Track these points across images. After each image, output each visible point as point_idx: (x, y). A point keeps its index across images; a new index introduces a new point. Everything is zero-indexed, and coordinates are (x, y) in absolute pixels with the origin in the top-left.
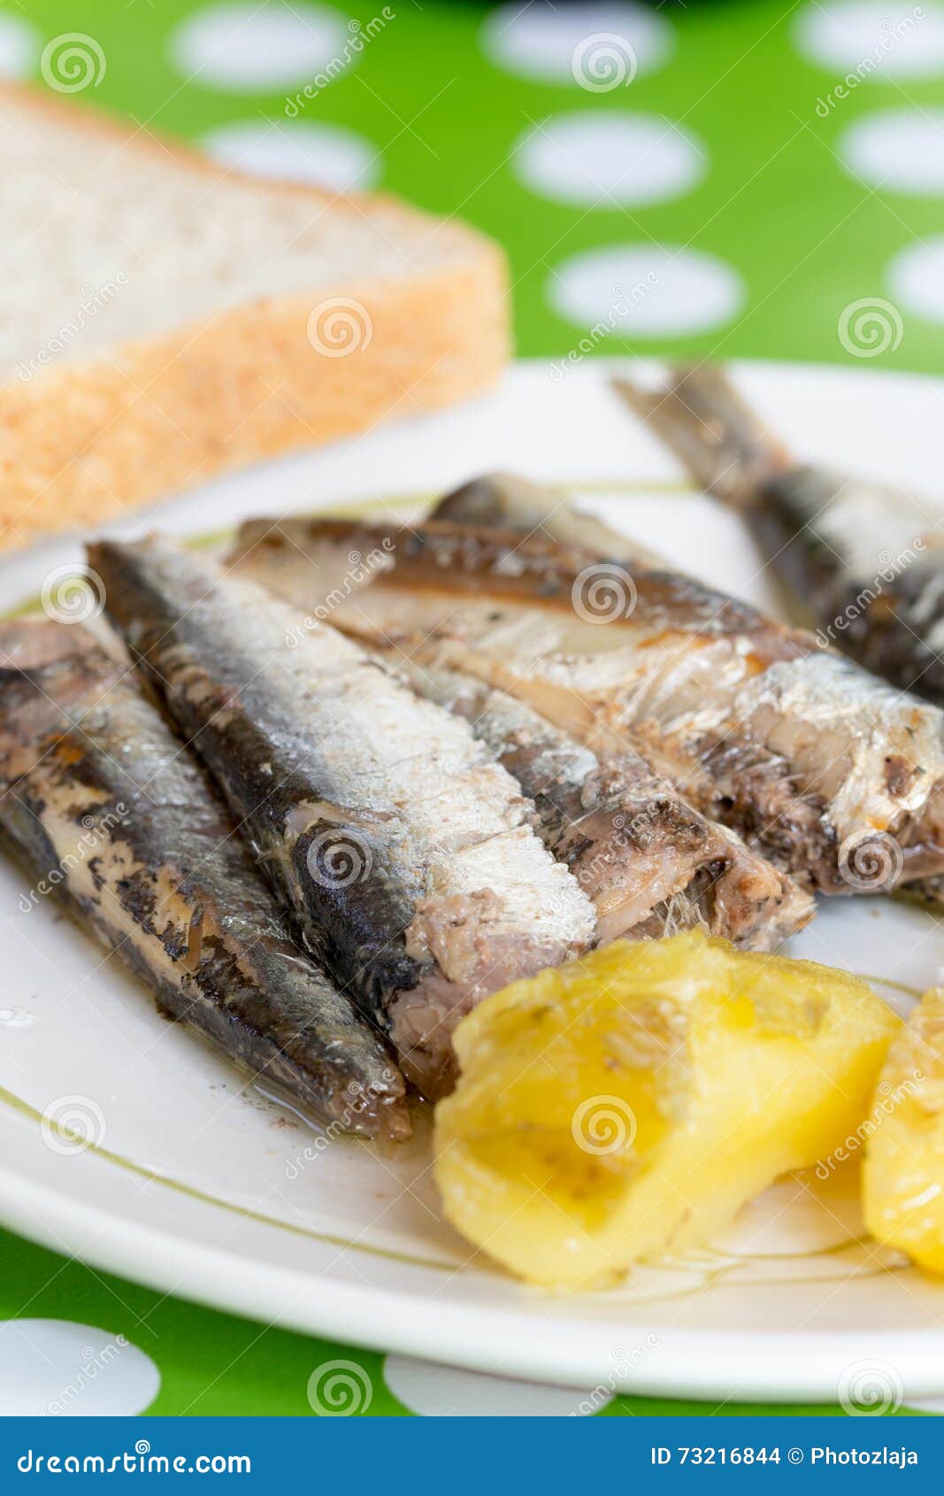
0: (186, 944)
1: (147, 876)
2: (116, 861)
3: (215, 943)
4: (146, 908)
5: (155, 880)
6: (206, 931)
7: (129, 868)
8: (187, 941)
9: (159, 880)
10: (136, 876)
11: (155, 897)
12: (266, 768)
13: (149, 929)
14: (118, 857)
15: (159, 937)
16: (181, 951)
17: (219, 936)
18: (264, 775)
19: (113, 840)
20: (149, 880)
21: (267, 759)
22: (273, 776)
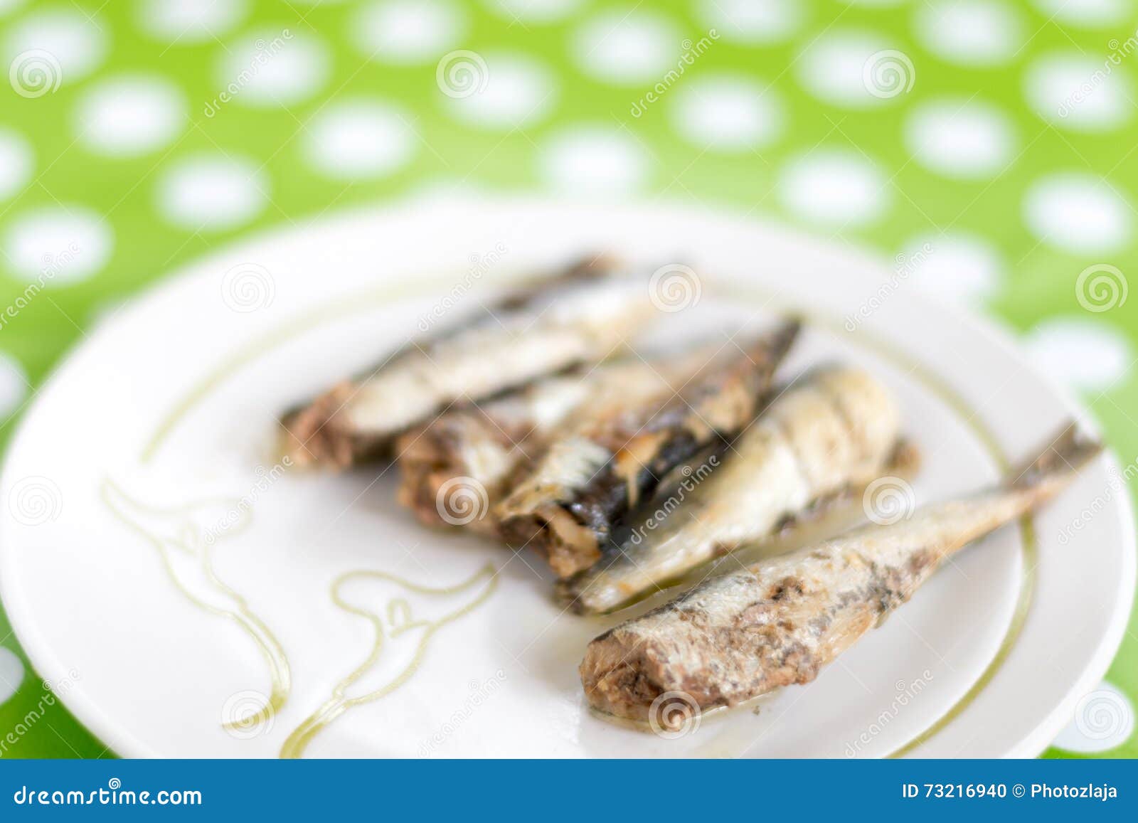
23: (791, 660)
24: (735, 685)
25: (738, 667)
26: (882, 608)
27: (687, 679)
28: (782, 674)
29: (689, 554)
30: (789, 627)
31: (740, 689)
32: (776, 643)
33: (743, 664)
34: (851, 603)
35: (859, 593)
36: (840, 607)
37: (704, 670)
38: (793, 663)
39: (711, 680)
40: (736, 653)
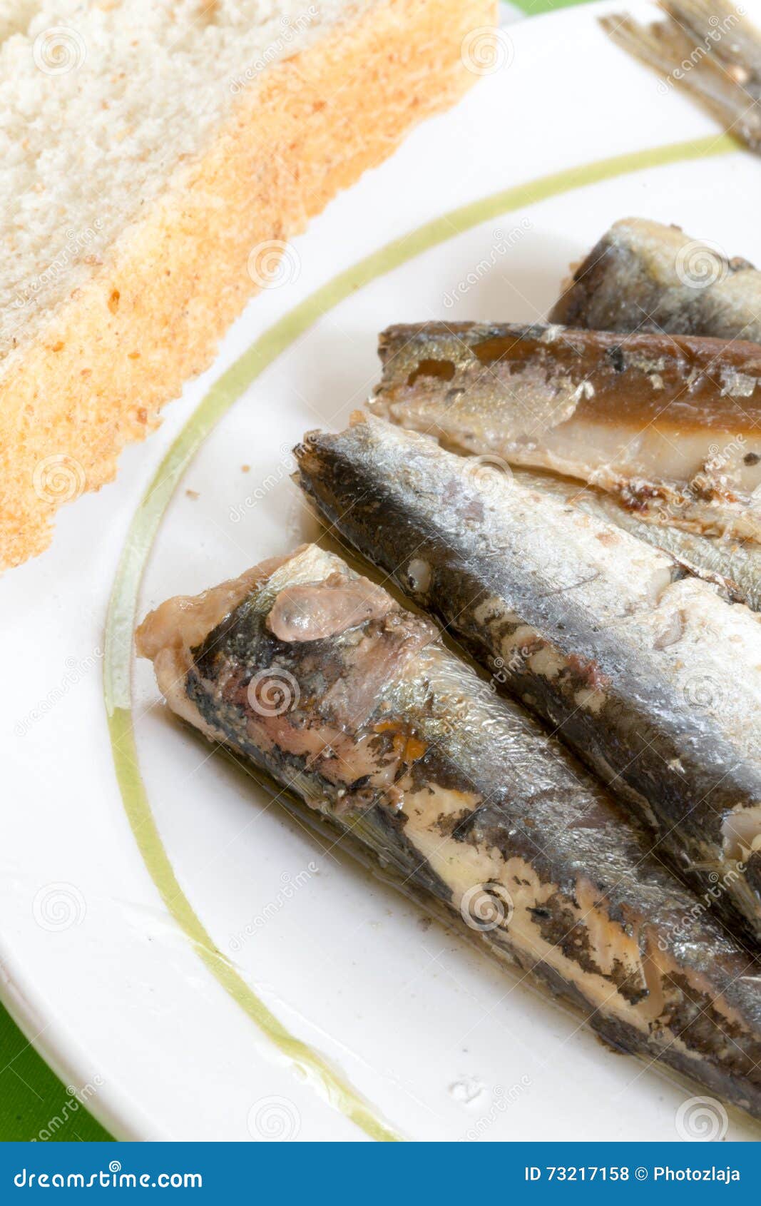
0: (644, 986)
1: (566, 902)
2: (518, 883)
3: (677, 980)
4: (578, 942)
5: (577, 906)
6: (663, 968)
7: (539, 892)
8: (645, 982)
9: (581, 906)
10: (551, 902)
11: (586, 929)
12: (675, 765)
13: (589, 967)
14: (520, 879)
15: (606, 977)
16: (642, 994)
17: (680, 971)
18: (673, 774)
19: (505, 857)
20: (569, 906)
21: (675, 754)
22: (687, 774)
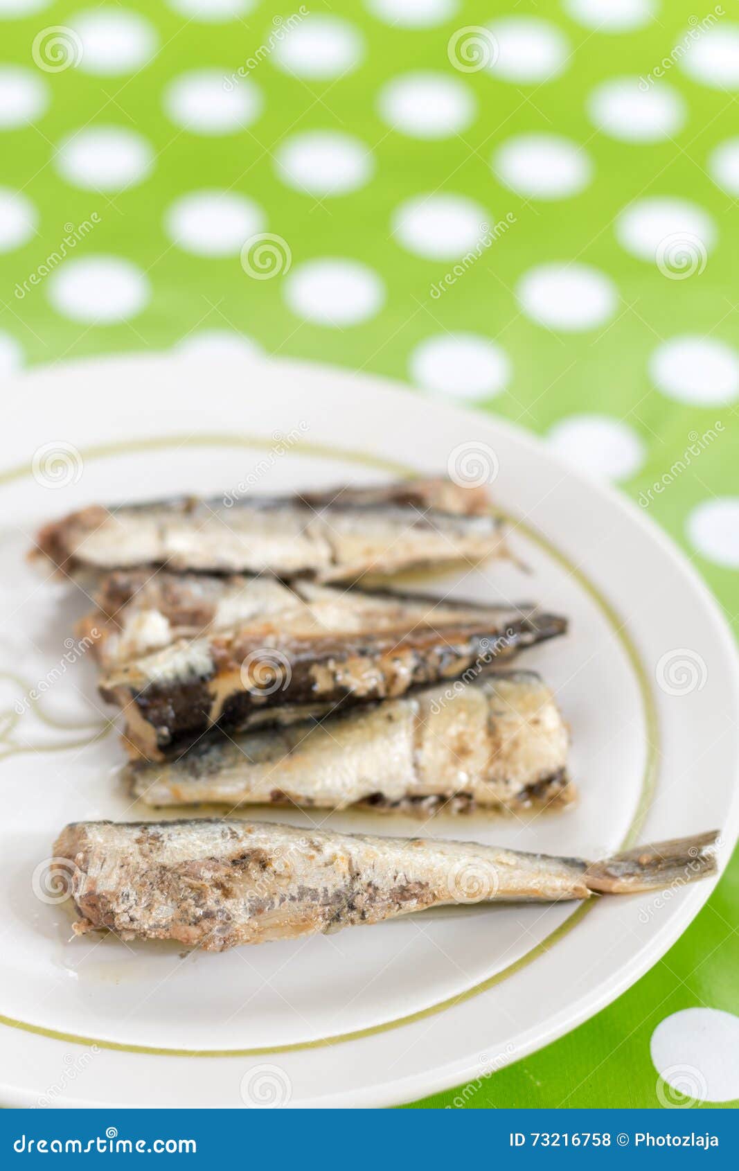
23: (205, 924)
24: (132, 920)
25: (149, 907)
26: (336, 918)
27: (91, 894)
28: (186, 932)
29: (248, 790)
30: (227, 893)
31: (135, 926)
32: (202, 902)
33: (156, 905)
34: (307, 899)
35: (322, 895)
36: (293, 899)
37: (113, 894)
38: (205, 928)
39: (113, 906)
40: (157, 892)
